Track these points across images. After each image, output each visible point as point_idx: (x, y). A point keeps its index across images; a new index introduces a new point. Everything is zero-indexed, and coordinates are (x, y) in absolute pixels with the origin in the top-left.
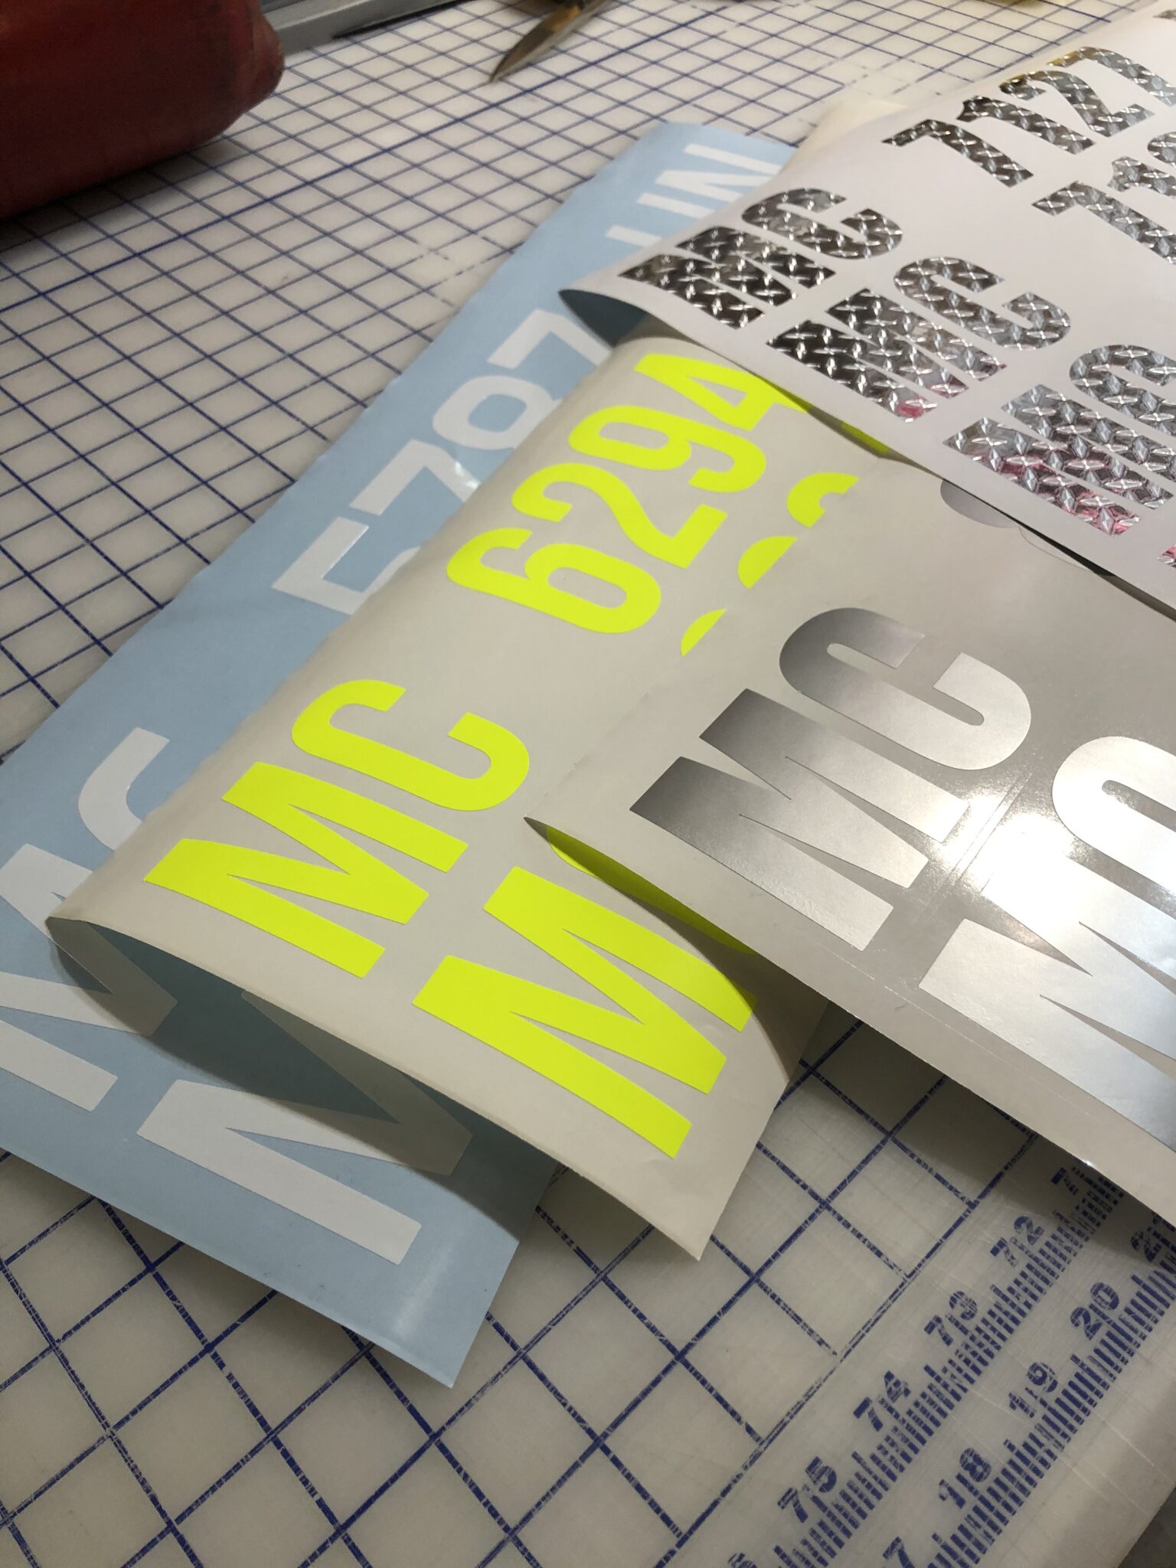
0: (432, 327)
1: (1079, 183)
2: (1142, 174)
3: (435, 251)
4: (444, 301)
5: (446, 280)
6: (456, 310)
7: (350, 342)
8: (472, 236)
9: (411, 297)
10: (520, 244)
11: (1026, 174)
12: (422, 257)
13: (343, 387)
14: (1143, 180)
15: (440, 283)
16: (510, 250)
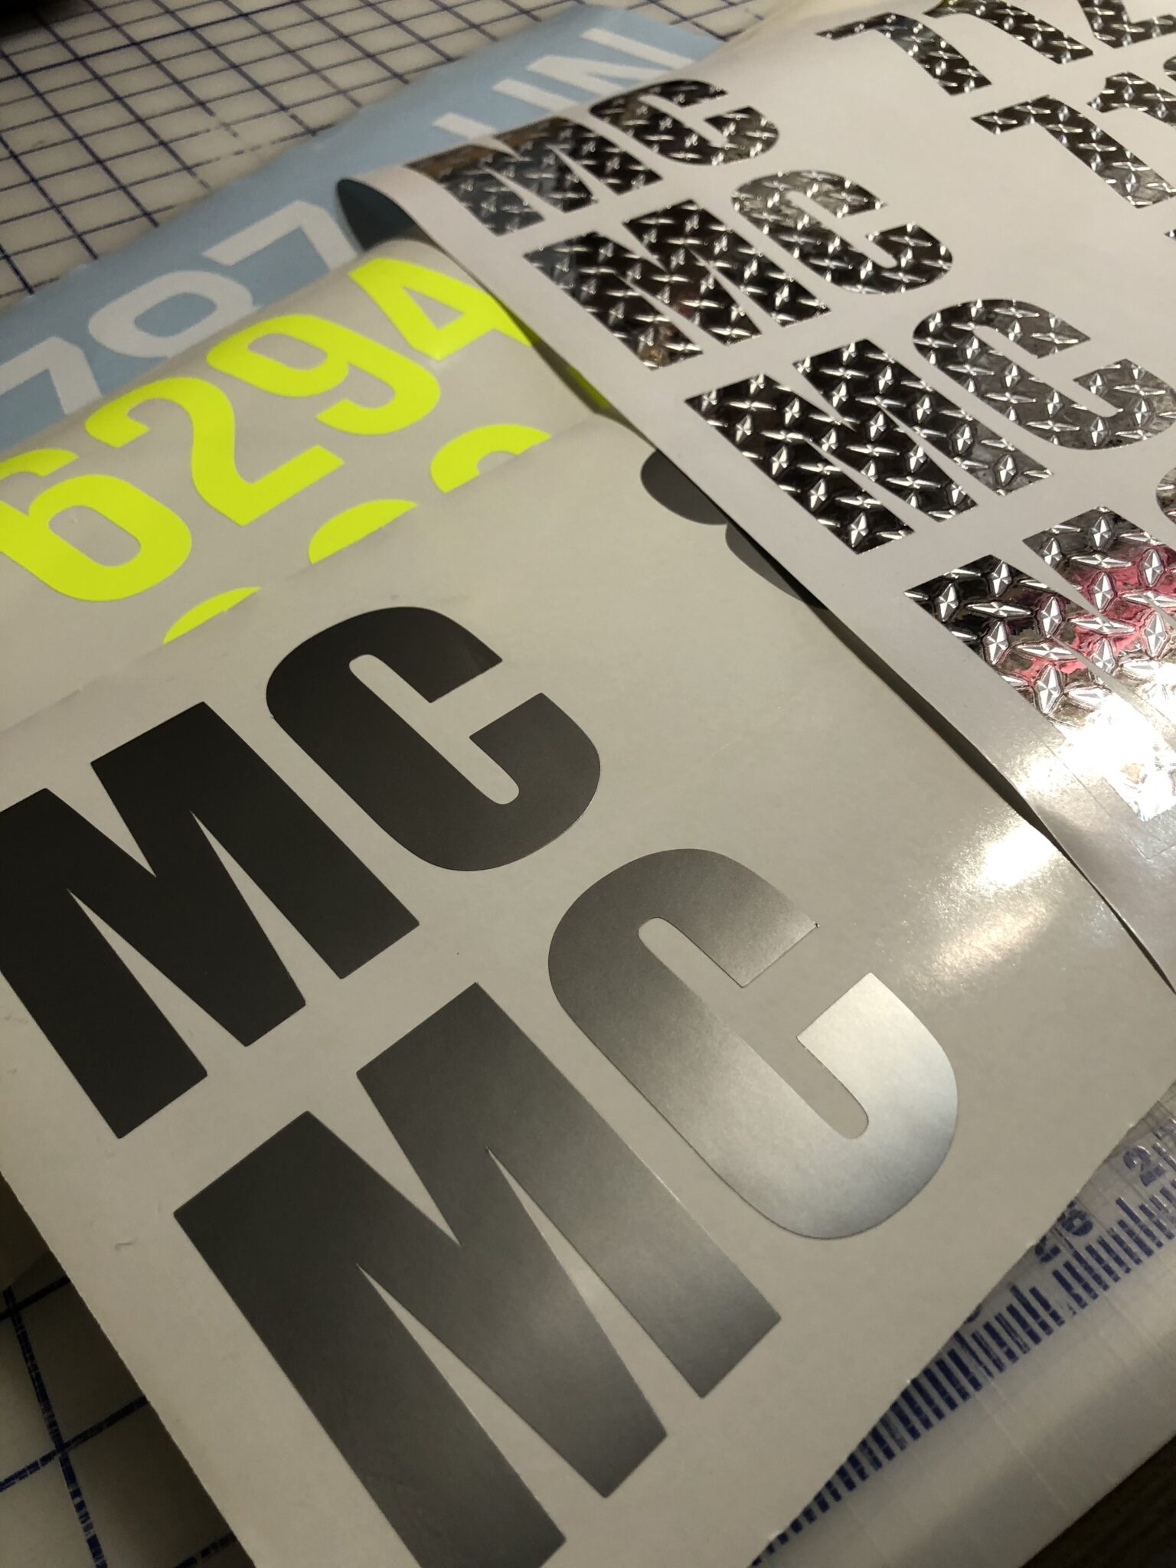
0: (170, 210)
1: (1051, 97)
2: (1144, 96)
3: (226, 126)
4: (202, 183)
5: (218, 159)
6: (210, 195)
7: (64, 218)
8: (282, 113)
9: (167, 174)
10: (329, 126)
11: (982, 82)
12: (208, 131)
13: (21, 269)
14: (1137, 101)
15: (209, 162)
16: (312, 132)
